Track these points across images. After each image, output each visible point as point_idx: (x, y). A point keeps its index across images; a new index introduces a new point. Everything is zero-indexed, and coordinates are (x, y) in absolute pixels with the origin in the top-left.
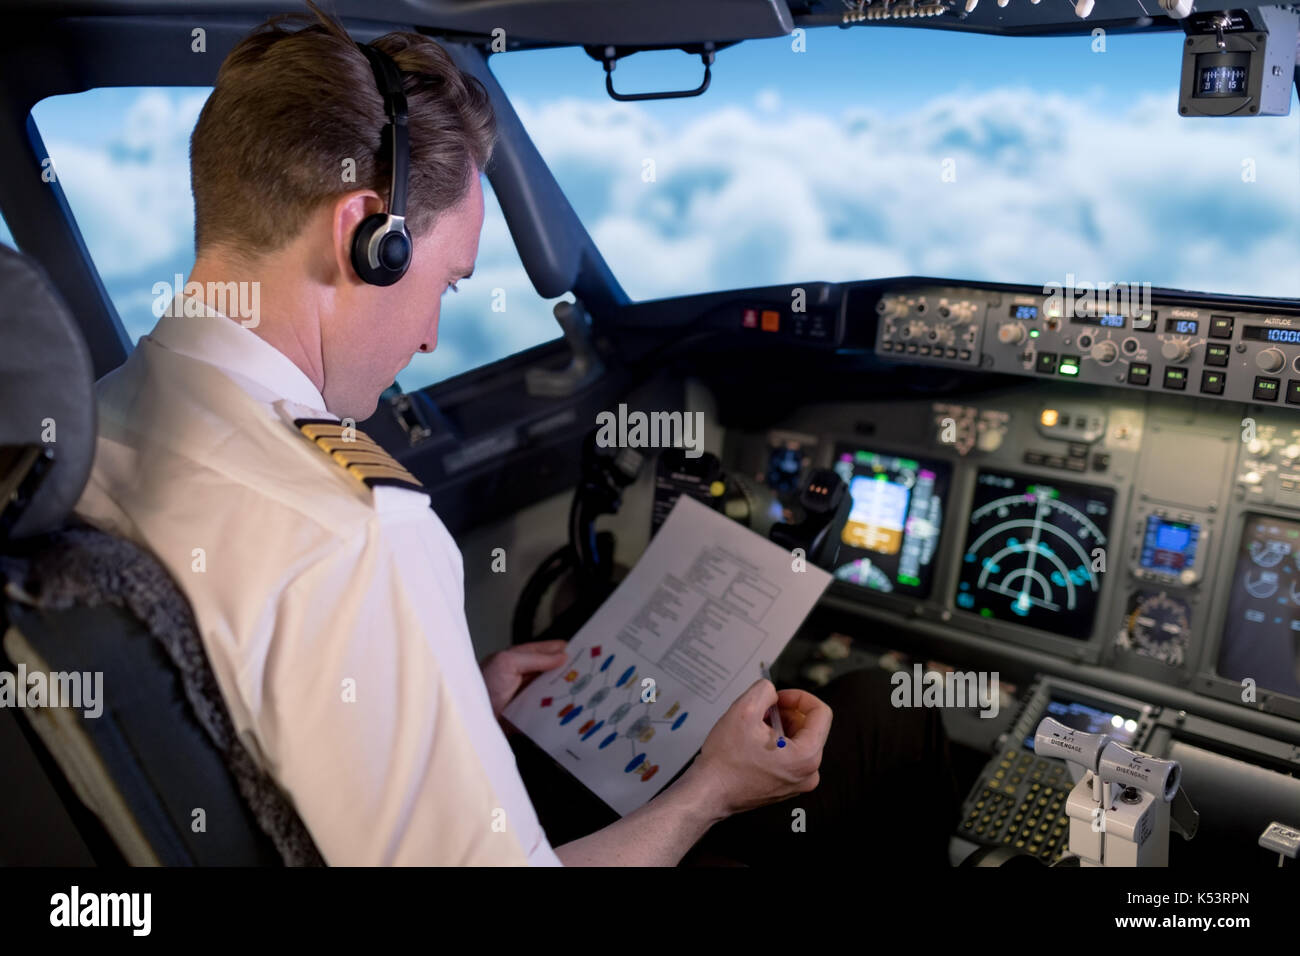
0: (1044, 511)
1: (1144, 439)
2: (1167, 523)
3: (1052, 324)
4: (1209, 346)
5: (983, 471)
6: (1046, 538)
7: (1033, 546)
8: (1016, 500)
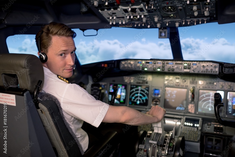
0: (140, 90)
1: (152, 79)
2: (156, 89)
3: (143, 64)
4: (162, 65)
5: (131, 85)
6: (141, 93)
7: (139, 95)
8: (136, 89)
